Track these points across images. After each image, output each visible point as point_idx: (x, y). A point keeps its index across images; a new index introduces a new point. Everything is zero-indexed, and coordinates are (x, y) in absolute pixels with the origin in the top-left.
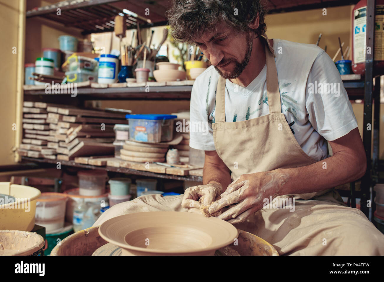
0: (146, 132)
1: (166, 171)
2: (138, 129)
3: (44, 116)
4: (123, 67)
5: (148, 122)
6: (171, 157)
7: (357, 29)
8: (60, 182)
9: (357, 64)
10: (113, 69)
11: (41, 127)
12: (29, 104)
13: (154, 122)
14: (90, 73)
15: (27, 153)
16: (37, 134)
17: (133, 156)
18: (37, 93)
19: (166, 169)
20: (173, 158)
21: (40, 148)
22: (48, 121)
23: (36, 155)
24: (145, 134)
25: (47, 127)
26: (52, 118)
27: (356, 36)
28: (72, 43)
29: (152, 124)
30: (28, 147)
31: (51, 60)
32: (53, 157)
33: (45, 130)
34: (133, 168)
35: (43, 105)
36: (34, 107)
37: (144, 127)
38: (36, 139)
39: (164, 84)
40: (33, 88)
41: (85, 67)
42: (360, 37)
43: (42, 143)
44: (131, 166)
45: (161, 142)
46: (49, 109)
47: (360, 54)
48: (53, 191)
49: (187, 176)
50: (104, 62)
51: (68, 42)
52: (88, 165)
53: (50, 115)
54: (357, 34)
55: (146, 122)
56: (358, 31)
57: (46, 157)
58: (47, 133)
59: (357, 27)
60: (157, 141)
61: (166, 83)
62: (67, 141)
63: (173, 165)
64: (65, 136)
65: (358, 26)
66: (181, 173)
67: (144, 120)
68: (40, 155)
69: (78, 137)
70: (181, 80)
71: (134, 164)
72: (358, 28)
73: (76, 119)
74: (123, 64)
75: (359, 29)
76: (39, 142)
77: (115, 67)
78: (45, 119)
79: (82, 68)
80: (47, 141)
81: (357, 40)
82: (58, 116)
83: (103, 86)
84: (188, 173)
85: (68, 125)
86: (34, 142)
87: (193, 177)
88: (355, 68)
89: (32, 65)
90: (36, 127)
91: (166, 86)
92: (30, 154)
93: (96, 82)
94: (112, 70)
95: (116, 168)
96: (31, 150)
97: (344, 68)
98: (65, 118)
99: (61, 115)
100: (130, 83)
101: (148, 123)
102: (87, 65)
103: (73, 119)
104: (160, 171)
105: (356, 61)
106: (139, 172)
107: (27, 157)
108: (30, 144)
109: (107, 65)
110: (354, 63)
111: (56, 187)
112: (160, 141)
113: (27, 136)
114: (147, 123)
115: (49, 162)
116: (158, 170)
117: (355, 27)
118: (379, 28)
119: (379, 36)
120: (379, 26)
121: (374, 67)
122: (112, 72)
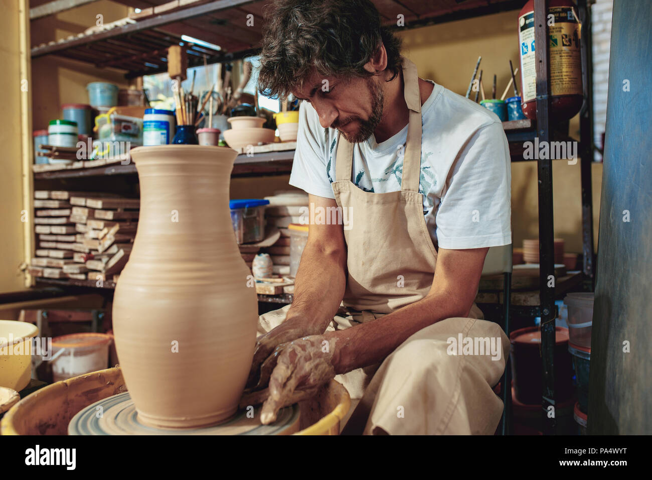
3: (66, 212)
4: (180, 127)
6: (259, 266)
7: (524, 48)
8: (101, 316)
9: (528, 103)
10: (165, 131)
11: (62, 230)
12: (43, 194)
15: (42, 272)
16: (57, 242)
18: (53, 176)
20: (261, 268)
21: (62, 262)
22: (72, 220)
23: (56, 273)
25: (71, 230)
26: (79, 214)
27: (525, 58)
28: (107, 94)
30: (44, 262)
31: (73, 124)
32: (82, 277)
33: (68, 234)
35: (64, 195)
36: (50, 199)
38: (56, 249)
39: (240, 151)
40: (47, 168)
41: (123, 131)
42: (528, 60)
43: (65, 254)
45: (244, 244)
46: (74, 201)
47: (530, 86)
48: (90, 331)
49: (281, 296)
50: (151, 122)
51: (102, 92)
53: (75, 210)
54: (525, 55)
56: (525, 50)
57: (71, 276)
58: (72, 238)
59: (523, 44)
61: (243, 149)
62: (101, 249)
63: (261, 279)
64: (97, 242)
65: (524, 42)
66: (270, 291)
68: (62, 273)
69: (115, 242)
70: (264, 144)
73: (114, 215)
74: (180, 123)
75: (527, 46)
76: (60, 254)
77: (168, 129)
78: (68, 217)
79: (118, 132)
80: (72, 252)
81: (525, 64)
82: (86, 210)
84: (283, 290)
85: (101, 224)
86: (53, 253)
87: (290, 297)
88: (525, 110)
89: (44, 132)
90: (55, 230)
91: (243, 154)
92: (47, 273)
94: (162, 134)
96: (48, 267)
97: (516, 109)
98: (98, 214)
99: (91, 210)
102: (126, 128)
103: (110, 215)
105: (525, 98)
107: (42, 277)
108: (48, 257)
109: (155, 126)
110: (523, 101)
111: (95, 324)
112: (242, 242)
113: (43, 244)
115: (76, 283)
117: (521, 45)
118: (556, 44)
119: (557, 57)
120: (555, 41)
121: (550, 106)
122: (163, 136)
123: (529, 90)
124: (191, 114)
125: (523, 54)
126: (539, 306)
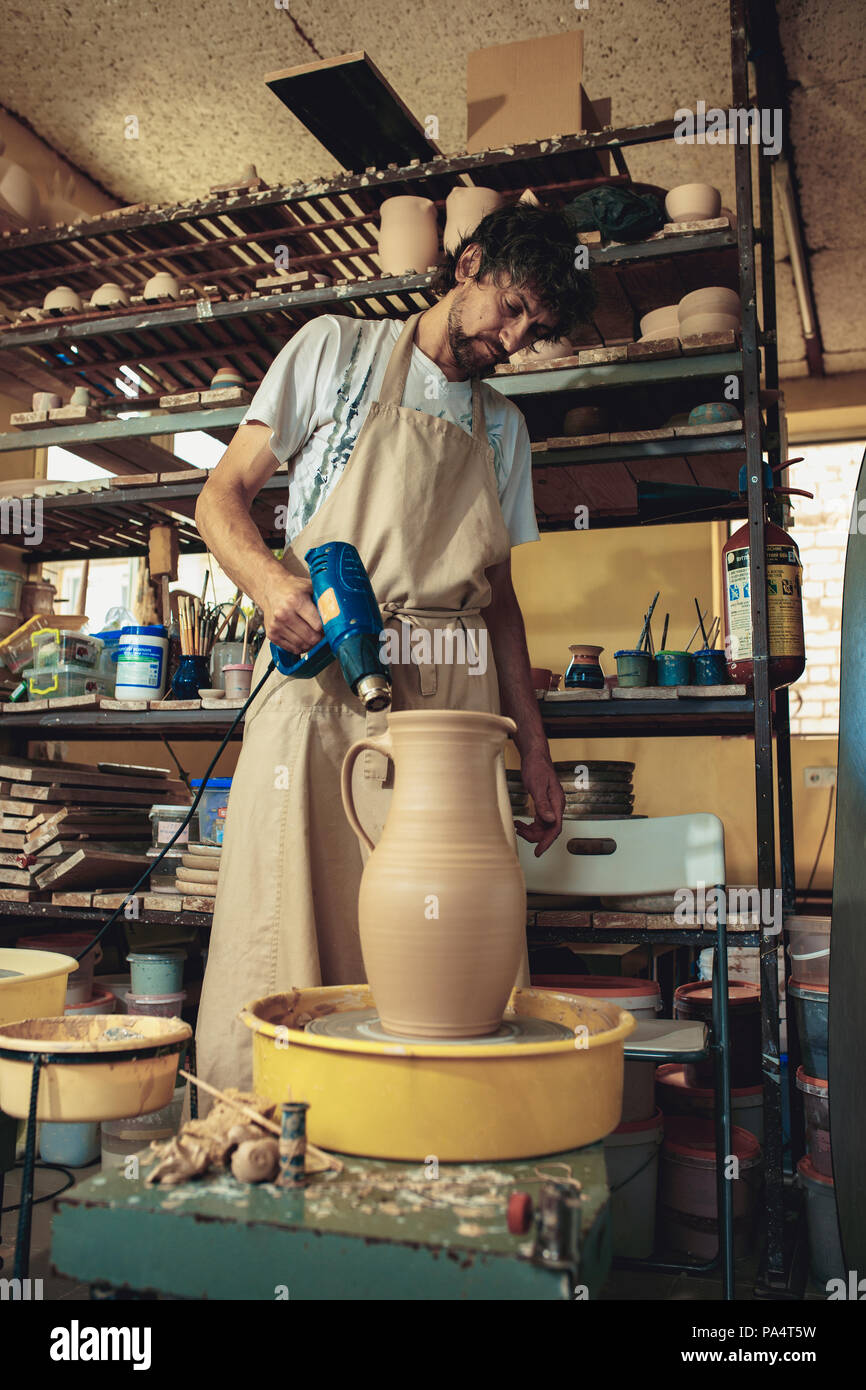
4: (187, 658)
7: (732, 591)
9: (737, 662)
10: (155, 663)
14: (88, 671)
27: (734, 606)
41: (77, 657)
42: (739, 608)
47: (741, 642)
50: (132, 646)
52: (92, 909)
54: (734, 602)
56: (735, 594)
59: (732, 586)
62: (29, 849)
64: (19, 837)
65: (735, 584)
69: (59, 838)
72: (735, 588)
73: (50, 793)
74: (186, 651)
75: (738, 591)
77: (160, 659)
79: (70, 658)
81: (735, 613)
83: (133, 706)
85: (28, 808)
88: (735, 671)
93: (111, 695)
94: (154, 667)
95: (173, 914)
97: (711, 667)
100: (208, 700)
102: (82, 652)
103: (42, 794)
105: (734, 656)
109: (141, 654)
110: (730, 659)
117: (728, 587)
118: (776, 590)
119: (777, 607)
120: (774, 587)
121: (770, 670)
122: (154, 670)
123: (739, 647)
124: (206, 639)
125: (731, 599)
126: (755, 933)
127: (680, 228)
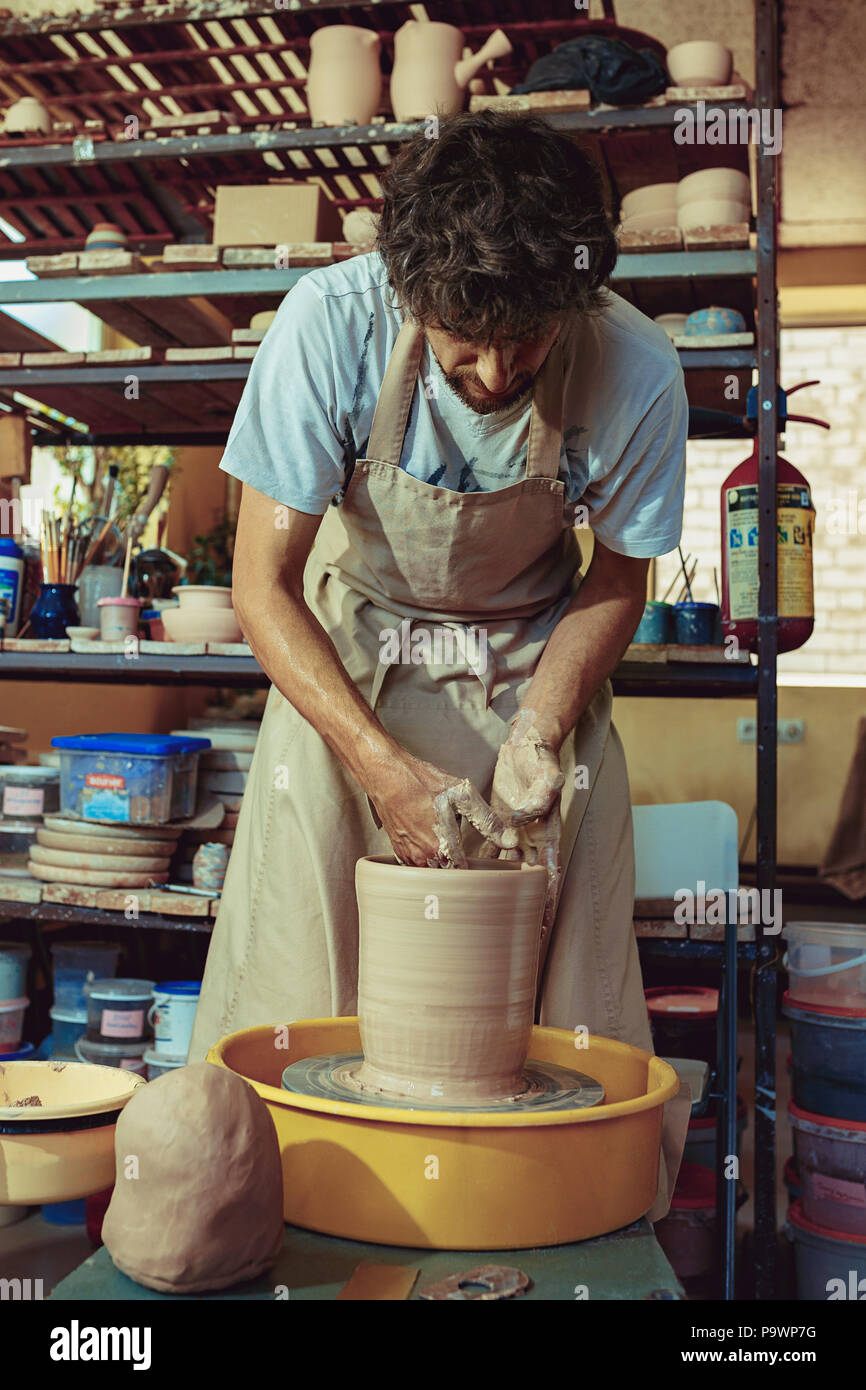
0: (123, 793)
1: (210, 909)
2: (93, 781)
4: (51, 586)
5: (133, 760)
7: (734, 536)
9: (738, 622)
10: (8, 591)
13: (153, 761)
17: (84, 868)
19: (210, 903)
24: (122, 798)
27: (734, 554)
29: (149, 767)
34: (91, 903)
37: (117, 777)
39: (200, 650)
42: (742, 557)
44: (83, 899)
45: (170, 821)
47: (744, 598)
54: (736, 550)
55: (126, 759)
56: (736, 540)
59: (734, 531)
60: (162, 821)
61: (207, 646)
65: (737, 528)
67: (121, 755)
71: (93, 891)
72: (738, 533)
74: (48, 578)
75: (740, 537)
77: (14, 586)
81: (736, 562)
88: (732, 632)
91: (206, 655)
97: (694, 622)
100: (79, 640)
101: (133, 764)
104: (191, 909)
105: (734, 616)
106: (108, 915)
110: (729, 618)
112: (167, 819)
114: (129, 765)
116: (183, 907)
117: (729, 531)
118: (786, 539)
119: (787, 558)
120: (785, 535)
121: (778, 634)
123: (741, 604)
124: (75, 563)
125: (732, 546)
126: (751, 943)
127: (686, 94)
